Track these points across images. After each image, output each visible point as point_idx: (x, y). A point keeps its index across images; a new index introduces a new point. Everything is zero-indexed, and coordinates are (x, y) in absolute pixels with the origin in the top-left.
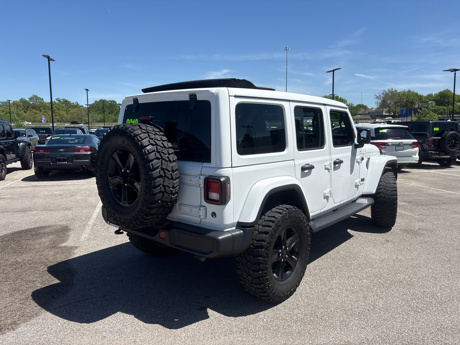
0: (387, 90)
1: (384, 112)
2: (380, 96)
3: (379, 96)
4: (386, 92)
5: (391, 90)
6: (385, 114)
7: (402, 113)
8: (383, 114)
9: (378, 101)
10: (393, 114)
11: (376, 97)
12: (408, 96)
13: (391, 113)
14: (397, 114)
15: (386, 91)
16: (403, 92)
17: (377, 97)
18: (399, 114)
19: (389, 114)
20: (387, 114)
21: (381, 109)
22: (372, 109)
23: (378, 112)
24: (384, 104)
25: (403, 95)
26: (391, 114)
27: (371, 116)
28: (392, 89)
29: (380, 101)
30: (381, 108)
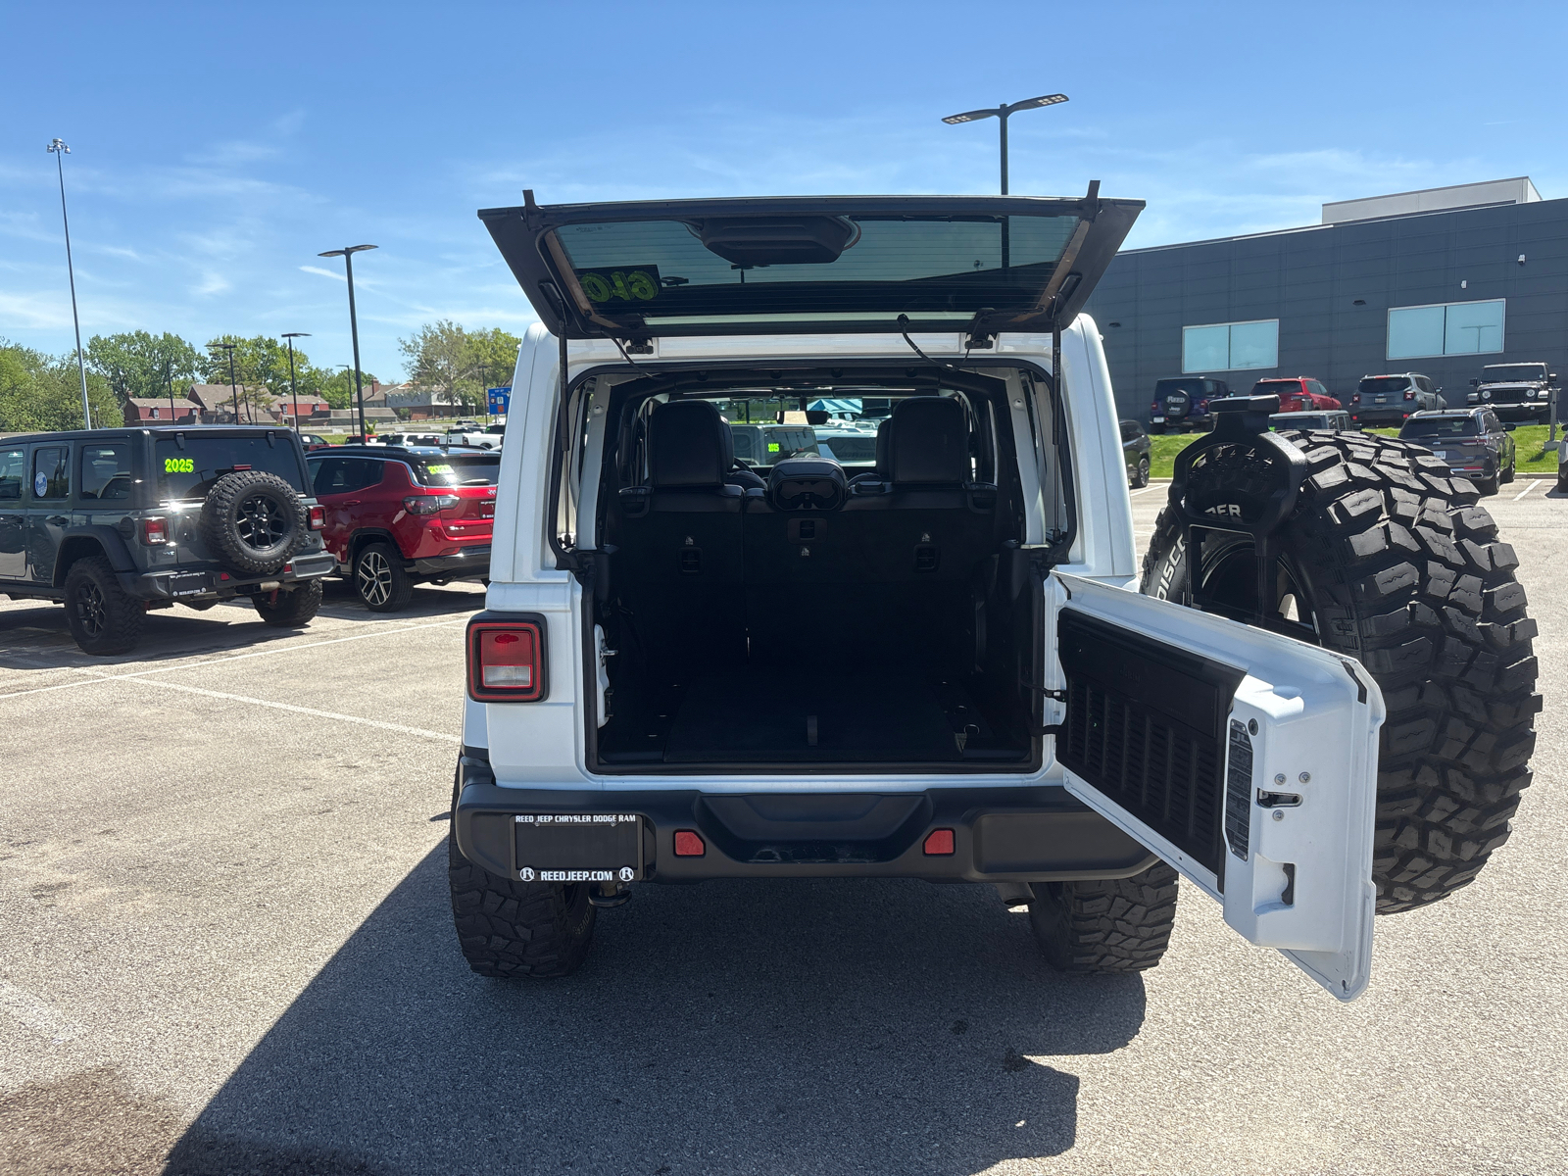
0: (435, 327)
1: (434, 397)
2: (417, 344)
3: (412, 345)
4: (432, 332)
5: (446, 326)
6: (438, 403)
7: (493, 401)
8: (433, 404)
9: (411, 359)
10: (460, 404)
11: (404, 346)
12: (497, 347)
13: (456, 401)
14: (473, 404)
15: (433, 328)
16: (481, 335)
17: (408, 349)
18: (479, 402)
19: (449, 404)
20: (444, 403)
21: (424, 388)
22: (392, 385)
23: (416, 396)
24: (426, 371)
25: (481, 342)
26: (455, 404)
27: (396, 411)
28: (451, 324)
29: (414, 360)
30: (423, 383)
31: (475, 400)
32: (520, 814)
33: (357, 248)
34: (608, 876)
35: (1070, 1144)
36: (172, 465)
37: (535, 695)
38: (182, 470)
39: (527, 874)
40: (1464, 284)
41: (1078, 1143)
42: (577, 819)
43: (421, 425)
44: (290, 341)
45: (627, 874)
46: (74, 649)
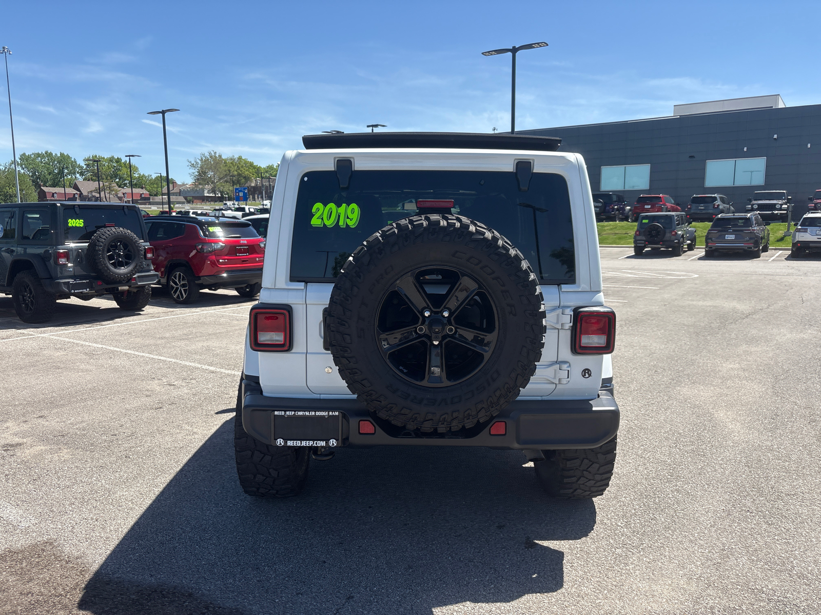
0: (207, 154)
1: (206, 191)
2: (197, 163)
3: (195, 163)
4: (206, 157)
5: (213, 154)
6: (208, 195)
7: (237, 194)
8: (205, 195)
9: (194, 171)
10: (220, 195)
11: (190, 164)
12: (240, 166)
13: (218, 194)
14: (227, 196)
15: (206, 155)
16: (232, 159)
17: (193, 166)
18: (230, 195)
19: (214, 195)
20: (211, 195)
21: (201, 186)
22: (184, 185)
23: (196, 190)
24: (202, 178)
25: (231, 163)
26: (217, 195)
27: (186, 198)
28: (216, 153)
29: (195, 172)
30: (200, 184)
31: (228, 194)
32: (277, 411)
33: (169, 110)
34: (323, 444)
35: (561, 586)
36: (72, 223)
37: (286, 348)
38: (77, 225)
39: (280, 442)
40: (745, 149)
41: (565, 586)
42: (307, 413)
43: (199, 206)
44: (130, 159)
45: (333, 442)
46: (17, 319)
